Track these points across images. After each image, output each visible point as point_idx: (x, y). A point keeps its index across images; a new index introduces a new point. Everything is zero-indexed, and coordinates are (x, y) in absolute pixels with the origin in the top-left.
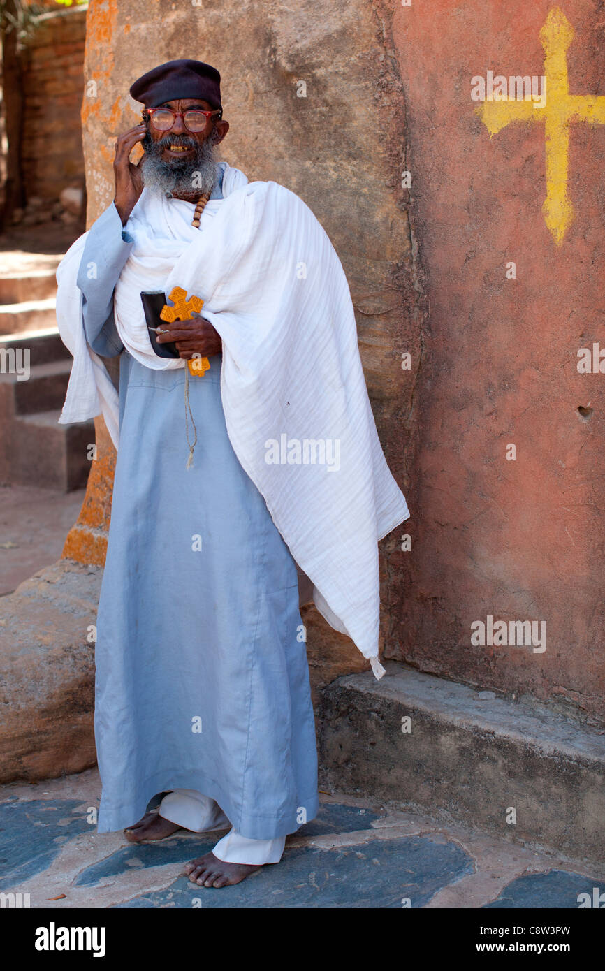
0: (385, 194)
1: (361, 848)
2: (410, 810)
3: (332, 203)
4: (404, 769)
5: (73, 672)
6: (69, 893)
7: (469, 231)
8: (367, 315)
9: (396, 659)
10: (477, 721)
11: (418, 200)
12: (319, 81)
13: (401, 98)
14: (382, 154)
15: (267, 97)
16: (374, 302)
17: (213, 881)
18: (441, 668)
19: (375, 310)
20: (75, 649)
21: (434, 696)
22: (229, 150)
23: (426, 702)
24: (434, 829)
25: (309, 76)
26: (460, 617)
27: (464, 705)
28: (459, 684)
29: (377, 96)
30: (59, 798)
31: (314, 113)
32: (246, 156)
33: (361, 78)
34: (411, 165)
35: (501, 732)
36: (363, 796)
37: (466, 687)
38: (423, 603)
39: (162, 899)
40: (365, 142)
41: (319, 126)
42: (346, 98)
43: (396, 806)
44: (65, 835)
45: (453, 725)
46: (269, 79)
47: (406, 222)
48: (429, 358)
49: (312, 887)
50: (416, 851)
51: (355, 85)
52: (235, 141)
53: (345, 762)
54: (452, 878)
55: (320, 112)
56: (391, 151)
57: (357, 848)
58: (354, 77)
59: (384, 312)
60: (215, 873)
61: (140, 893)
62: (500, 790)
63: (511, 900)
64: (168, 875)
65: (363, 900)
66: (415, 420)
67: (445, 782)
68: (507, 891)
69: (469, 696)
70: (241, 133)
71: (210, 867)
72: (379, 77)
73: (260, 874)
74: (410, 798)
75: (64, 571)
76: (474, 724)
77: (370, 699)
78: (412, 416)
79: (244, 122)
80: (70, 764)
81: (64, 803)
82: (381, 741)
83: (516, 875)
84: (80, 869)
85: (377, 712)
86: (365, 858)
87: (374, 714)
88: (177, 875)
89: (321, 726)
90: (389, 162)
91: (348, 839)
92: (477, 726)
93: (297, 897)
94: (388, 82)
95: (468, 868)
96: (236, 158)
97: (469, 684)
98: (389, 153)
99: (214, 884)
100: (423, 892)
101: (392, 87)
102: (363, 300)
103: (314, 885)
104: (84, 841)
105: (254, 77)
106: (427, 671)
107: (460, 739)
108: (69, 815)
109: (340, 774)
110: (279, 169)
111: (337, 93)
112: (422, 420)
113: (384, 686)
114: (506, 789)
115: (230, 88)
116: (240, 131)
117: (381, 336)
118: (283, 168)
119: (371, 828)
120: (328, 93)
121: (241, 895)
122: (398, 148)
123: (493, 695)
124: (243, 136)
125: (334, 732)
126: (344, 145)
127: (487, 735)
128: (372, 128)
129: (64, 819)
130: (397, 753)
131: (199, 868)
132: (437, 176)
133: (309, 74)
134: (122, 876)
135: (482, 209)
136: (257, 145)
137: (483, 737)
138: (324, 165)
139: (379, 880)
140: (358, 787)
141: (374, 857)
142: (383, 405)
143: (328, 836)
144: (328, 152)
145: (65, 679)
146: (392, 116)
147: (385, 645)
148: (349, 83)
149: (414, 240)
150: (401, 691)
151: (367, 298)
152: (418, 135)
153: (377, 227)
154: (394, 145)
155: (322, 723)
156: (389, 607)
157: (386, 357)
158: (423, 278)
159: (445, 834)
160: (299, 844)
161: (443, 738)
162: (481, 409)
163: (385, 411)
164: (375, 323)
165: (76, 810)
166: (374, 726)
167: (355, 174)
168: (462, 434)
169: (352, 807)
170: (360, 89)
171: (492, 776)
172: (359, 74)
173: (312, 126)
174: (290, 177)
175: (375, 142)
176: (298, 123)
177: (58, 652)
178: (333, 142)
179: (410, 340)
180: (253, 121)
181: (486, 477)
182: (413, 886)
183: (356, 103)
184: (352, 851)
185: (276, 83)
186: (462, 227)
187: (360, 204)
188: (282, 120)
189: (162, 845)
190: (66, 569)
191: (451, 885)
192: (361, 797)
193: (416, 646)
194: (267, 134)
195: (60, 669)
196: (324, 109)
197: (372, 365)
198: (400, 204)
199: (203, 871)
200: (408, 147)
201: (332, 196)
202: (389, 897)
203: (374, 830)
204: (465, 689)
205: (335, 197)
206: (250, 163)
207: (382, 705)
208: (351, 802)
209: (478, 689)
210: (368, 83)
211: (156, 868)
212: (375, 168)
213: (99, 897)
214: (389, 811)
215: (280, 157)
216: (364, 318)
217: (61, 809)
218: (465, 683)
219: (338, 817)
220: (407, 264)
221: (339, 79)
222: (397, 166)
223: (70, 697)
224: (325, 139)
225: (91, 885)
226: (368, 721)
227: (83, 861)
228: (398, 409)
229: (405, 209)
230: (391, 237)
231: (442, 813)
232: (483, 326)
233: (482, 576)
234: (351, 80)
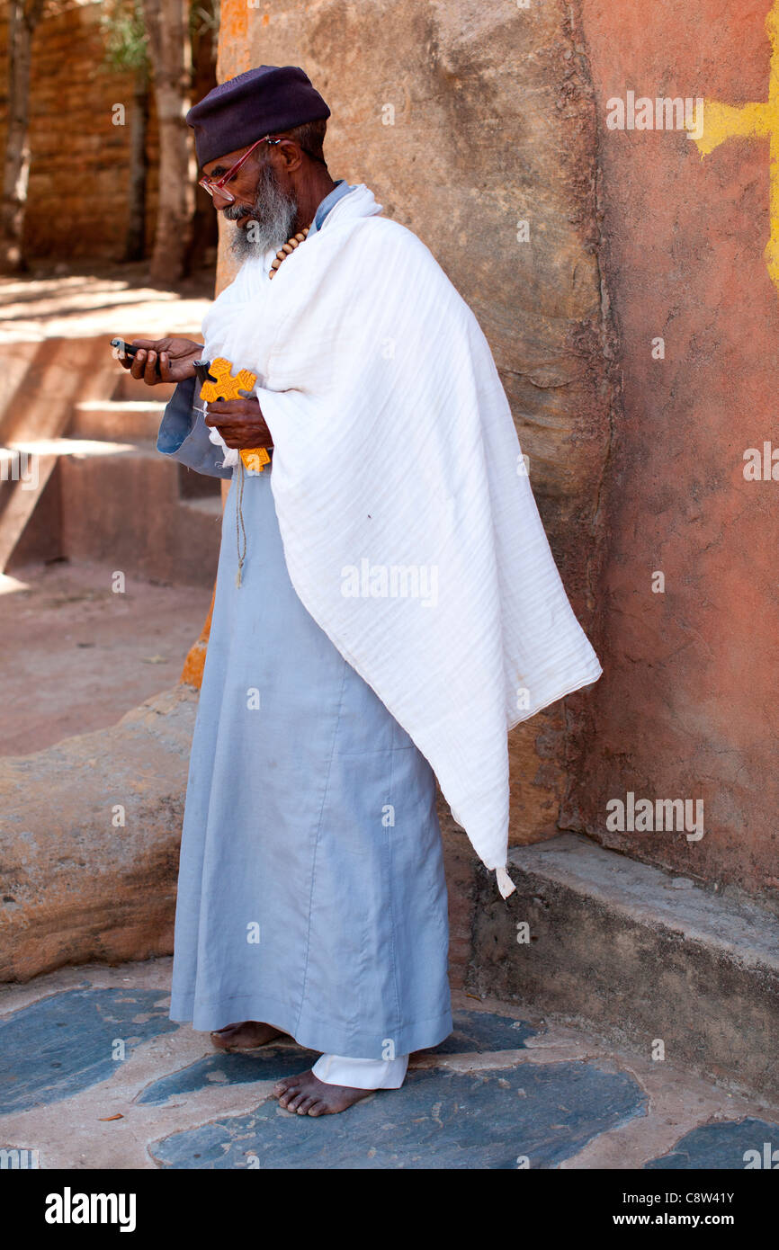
0: (567, 232)
1: (508, 1074)
2: (577, 1026)
3: (501, 243)
4: (571, 973)
5: (169, 828)
6: (127, 1112)
7: (673, 281)
8: (541, 388)
9: (573, 829)
10: (663, 917)
11: (610, 240)
12: (487, 84)
13: (592, 107)
14: (565, 179)
15: (427, 105)
16: (548, 371)
17: (308, 1108)
18: (628, 845)
19: (551, 381)
20: (174, 800)
21: (615, 881)
22: (381, 174)
23: (604, 888)
24: (604, 1053)
25: (475, 79)
26: (654, 780)
27: (650, 895)
28: (650, 867)
29: (560, 104)
30: (141, 986)
31: (482, 126)
32: (402, 182)
33: (540, 82)
34: (603, 195)
35: (692, 934)
36: (520, 1004)
37: (658, 871)
38: (609, 760)
39: (241, 1127)
40: (543, 165)
41: (487, 143)
42: (520, 107)
43: (560, 1020)
44: (139, 1036)
45: (633, 921)
46: (429, 82)
47: (594, 269)
48: (621, 444)
49: (433, 1122)
50: (575, 1081)
51: (532, 90)
52: (389, 163)
53: (500, 959)
54: (616, 1120)
55: (488, 126)
56: (577, 176)
57: (500, 1073)
58: (531, 80)
59: (562, 384)
60: (311, 1098)
61: (215, 1118)
62: (689, 1009)
63: (686, 1157)
64: (255, 1097)
65: (496, 1144)
66: (603, 525)
67: (620, 994)
68: (683, 1143)
69: (660, 884)
70: (396, 152)
71: (308, 1090)
72: (564, 80)
73: (372, 1101)
74: (577, 1011)
75: (180, 700)
76: (659, 921)
77: (534, 881)
78: (598, 519)
79: (399, 138)
80: (161, 943)
81: (146, 994)
82: (546, 935)
83: (698, 1122)
84: (148, 1081)
85: (541, 897)
86: (509, 1087)
87: (537, 901)
88: (266, 1097)
89: (475, 911)
90: (573, 190)
91: (493, 1060)
92: (663, 924)
93: (413, 1134)
94: (575, 86)
95: (638, 1108)
96: (389, 184)
97: (662, 867)
98: (574, 178)
99: (310, 1112)
100: (575, 1138)
101: (579, 93)
102: (536, 368)
103: (437, 1120)
104: (160, 1046)
105: (413, 80)
106: (611, 847)
107: (640, 939)
108: (149, 1010)
109: (494, 974)
110: (439, 199)
111: (508, 101)
112: (611, 524)
113: (553, 864)
114: (695, 1008)
115: (384, 95)
116: (395, 149)
117: (557, 415)
118: (443, 196)
119: (523, 1047)
120: (498, 100)
121: (341, 1129)
122: (585, 172)
123: (690, 883)
124: (399, 157)
125: (489, 920)
126: (516, 168)
127: (674, 936)
128: (552, 146)
129: (142, 1015)
130: (564, 951)
131: (292, 1090)
132: (634, 210)
133: (475, 76)
134: (198, 1094)
135: (689, 252)
136: (414, 167)
137: (669, 939)
138: (493, 193)
139: (522, 1119)
140: (515, 992)
141: (521, 1087)
142: (561, 505)
143: (466, 1055)
144: (498, 177)
145: (158, 838)
146: (578, 131)
147: (559, 812)
148: (525, 87)
149: (604, 293)
150: (573, 873)
151: (541, 366)
152: (612, 156)
153: (556, 275)
154: (581, 169)
155: (476, 908)
156: (566, 764)
157: (564, 442)
158: (615, 342)
159: (617, 1061)
160: (428, 1063)
161: (620, 936)
162: (684, 513)
163: (562, 511)
164: (551, 398)
165: (160, 1004)
166: (537, 916)
167: (529, 205)
168: (660, 545)
169: (504, 1018)
170: (539, 95)
171: (679, 990)
172: (538, 76)
173: (478, 143)
174: (452, 209)
175: (556, 165)
176: (462, 139)
177: (153, 803)
178: (503, 164)
179: (595, 421)
180: (410, 137)
181: (688, 602)
182: (563, 1128)
183: (533, 113)
184: (494, 1076)
185: (437, 87)
186: (665, 276)
187: (536, 245)
188: (444, 135)
189: (256, 1056)
190: (183, 697)
191: (612, 1131)
192: (518, 1006)
193: (599, 815)
194: (426, 154)
195: (154, 825)
196: (493, 121)
197: (546, 453)
198: (586, 245)
199: (297, 1094)
200: (599, 171)
201: (502, 233)
202: (529, 1142)
203: (526, 1050)
204: (657, 873)
205: (504, 235)
206: (405, 191)
207: (548, 889)
208: (504, 1010)
209: (673, 874)
210: (549, 87)
211: (242, 1085)
212: (555, 198)
213: (163, 1121)
214: (550, 1025)
215: (440, 183)
216: (537, 392)
217: (140, 1001)
218: (657, 866)
219: (485, 1029)
220: (594, 323)
221: (512, 83)
222: (584, 196)
223: (163, 860)
224: (493, 160)
225: (157, 1104)
226: (530, 909)
227: (153, 1071)
228: (579, 509)
229: (594, 253)
230: (573, 288)
231: (616, 1033)
232: (689, 406)
233: (681, 729)
234: (527, 84)
